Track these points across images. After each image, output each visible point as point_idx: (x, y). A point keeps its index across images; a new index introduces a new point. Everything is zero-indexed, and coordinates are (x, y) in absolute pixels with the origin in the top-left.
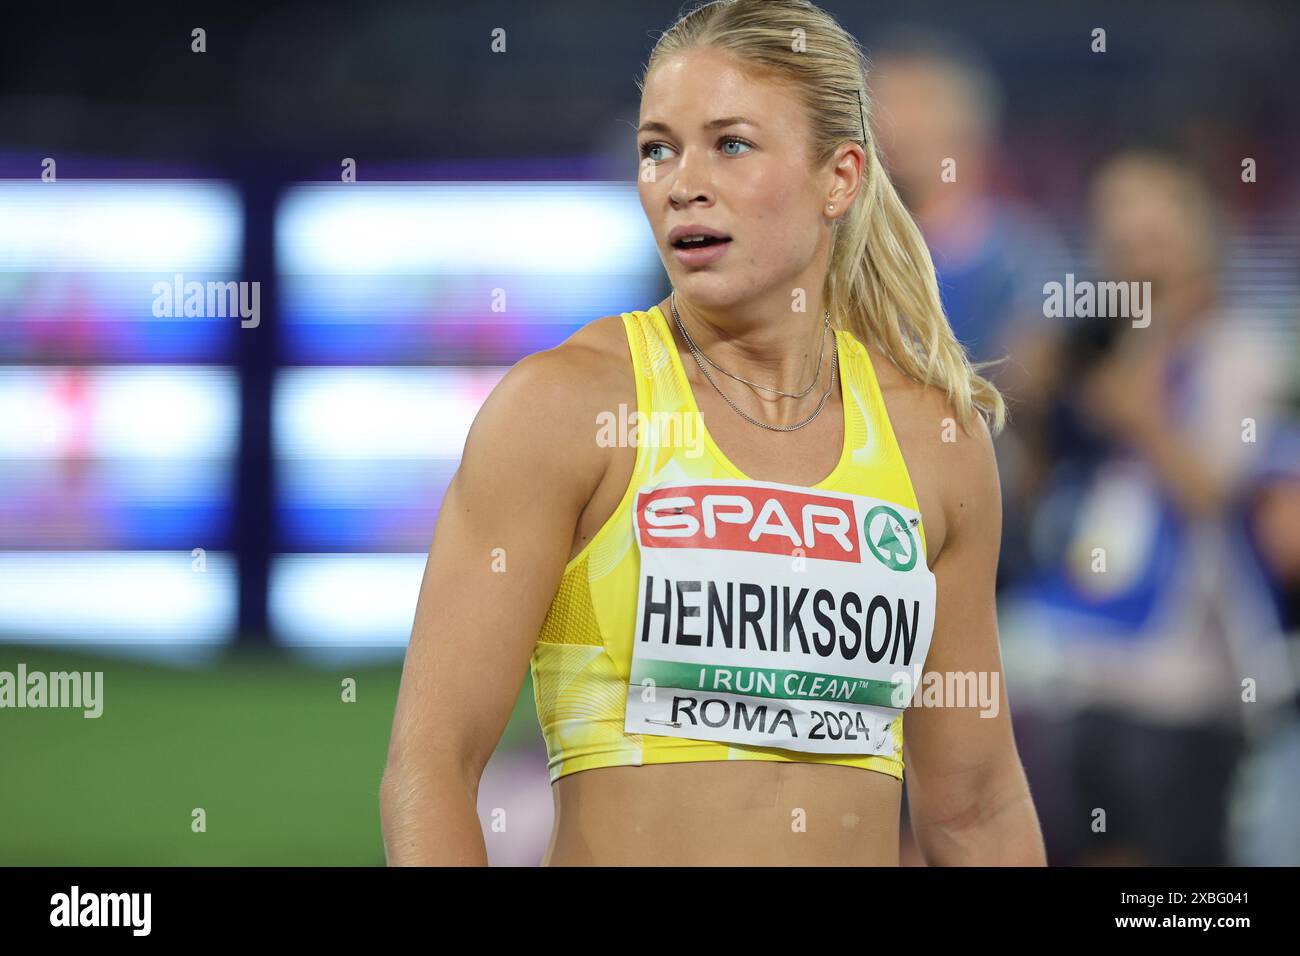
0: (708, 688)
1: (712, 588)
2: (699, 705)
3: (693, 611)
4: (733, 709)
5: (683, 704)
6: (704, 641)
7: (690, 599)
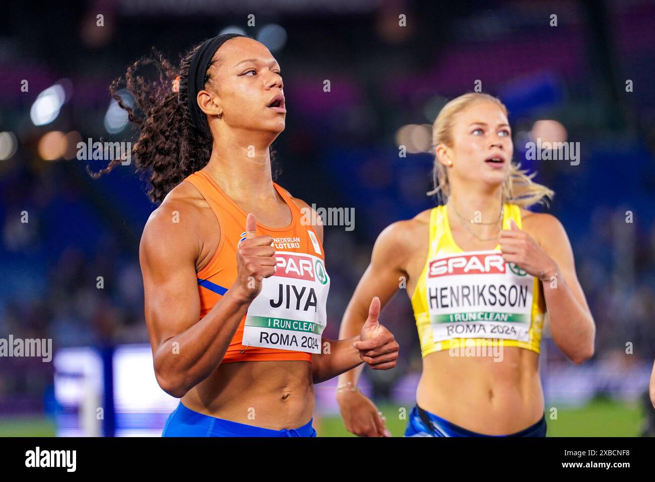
0: (454, 321)
1: (451, 288)
2: (455, 328)
3: (445, 296)
4: (465, 327)
5: (451, 328)
6: (450, 305)
7: (444, 293)
